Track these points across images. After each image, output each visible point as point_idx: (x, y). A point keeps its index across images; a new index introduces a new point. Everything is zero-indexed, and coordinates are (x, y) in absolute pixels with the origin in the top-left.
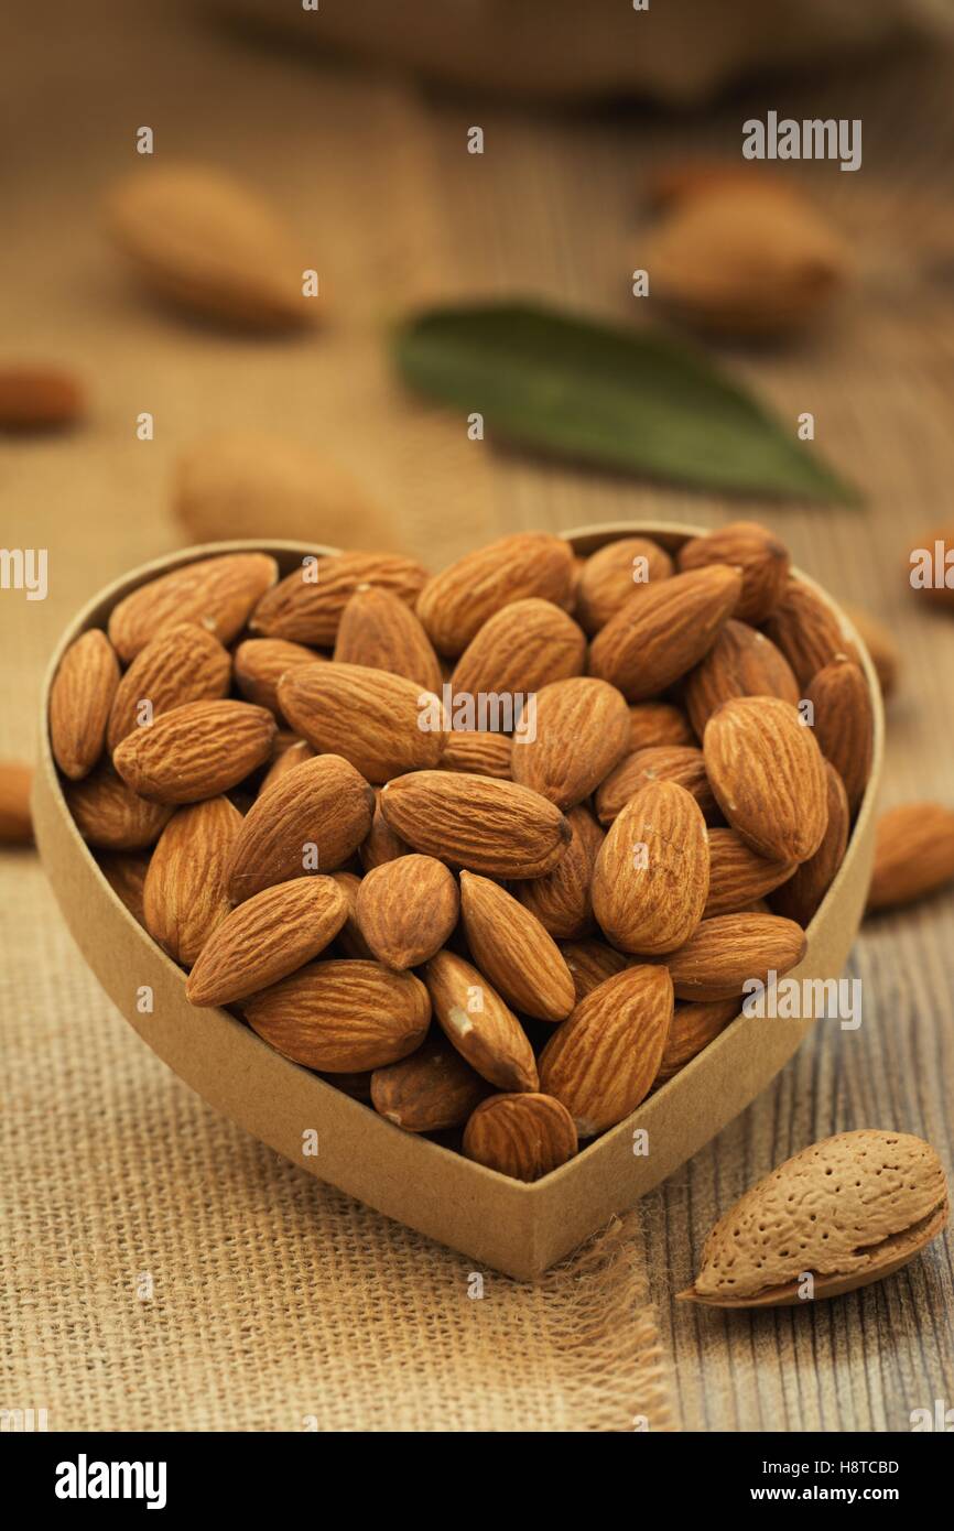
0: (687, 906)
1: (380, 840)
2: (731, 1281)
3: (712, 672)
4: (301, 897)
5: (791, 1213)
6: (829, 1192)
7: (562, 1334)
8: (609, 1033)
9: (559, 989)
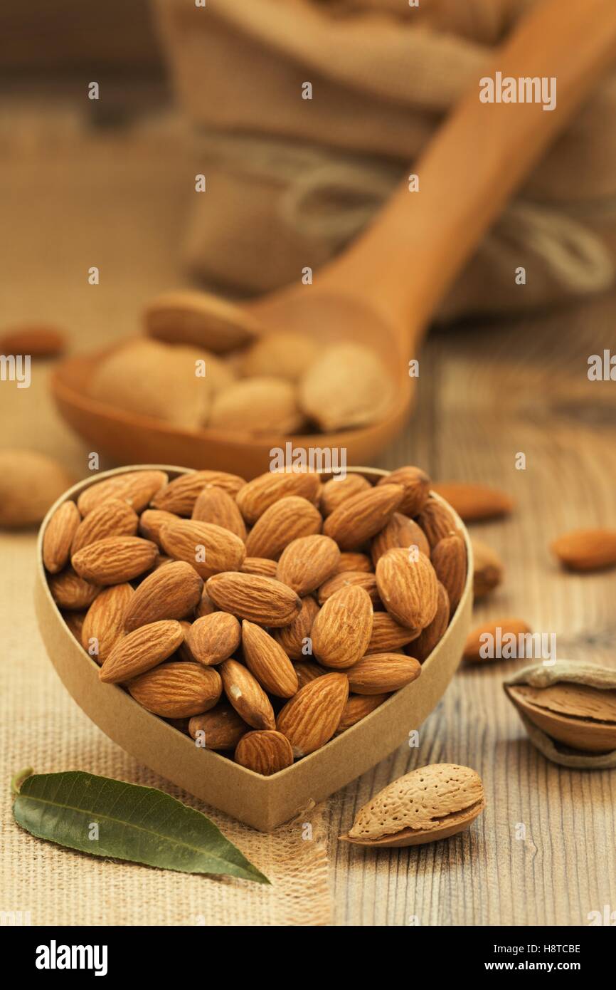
0: (358, 644)
1: (205, 606)
2: (367, 832)
3: (385, 536)
4: (161, 629)
5: (400, 799)
6: (421, 790)
7: (279, 856)
8: (314, 704)
9: (289, 680)
